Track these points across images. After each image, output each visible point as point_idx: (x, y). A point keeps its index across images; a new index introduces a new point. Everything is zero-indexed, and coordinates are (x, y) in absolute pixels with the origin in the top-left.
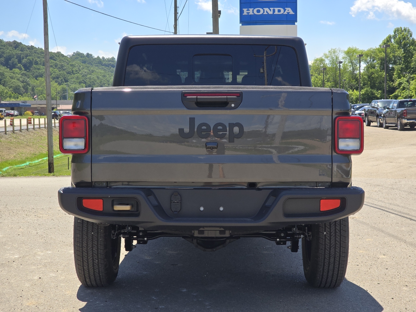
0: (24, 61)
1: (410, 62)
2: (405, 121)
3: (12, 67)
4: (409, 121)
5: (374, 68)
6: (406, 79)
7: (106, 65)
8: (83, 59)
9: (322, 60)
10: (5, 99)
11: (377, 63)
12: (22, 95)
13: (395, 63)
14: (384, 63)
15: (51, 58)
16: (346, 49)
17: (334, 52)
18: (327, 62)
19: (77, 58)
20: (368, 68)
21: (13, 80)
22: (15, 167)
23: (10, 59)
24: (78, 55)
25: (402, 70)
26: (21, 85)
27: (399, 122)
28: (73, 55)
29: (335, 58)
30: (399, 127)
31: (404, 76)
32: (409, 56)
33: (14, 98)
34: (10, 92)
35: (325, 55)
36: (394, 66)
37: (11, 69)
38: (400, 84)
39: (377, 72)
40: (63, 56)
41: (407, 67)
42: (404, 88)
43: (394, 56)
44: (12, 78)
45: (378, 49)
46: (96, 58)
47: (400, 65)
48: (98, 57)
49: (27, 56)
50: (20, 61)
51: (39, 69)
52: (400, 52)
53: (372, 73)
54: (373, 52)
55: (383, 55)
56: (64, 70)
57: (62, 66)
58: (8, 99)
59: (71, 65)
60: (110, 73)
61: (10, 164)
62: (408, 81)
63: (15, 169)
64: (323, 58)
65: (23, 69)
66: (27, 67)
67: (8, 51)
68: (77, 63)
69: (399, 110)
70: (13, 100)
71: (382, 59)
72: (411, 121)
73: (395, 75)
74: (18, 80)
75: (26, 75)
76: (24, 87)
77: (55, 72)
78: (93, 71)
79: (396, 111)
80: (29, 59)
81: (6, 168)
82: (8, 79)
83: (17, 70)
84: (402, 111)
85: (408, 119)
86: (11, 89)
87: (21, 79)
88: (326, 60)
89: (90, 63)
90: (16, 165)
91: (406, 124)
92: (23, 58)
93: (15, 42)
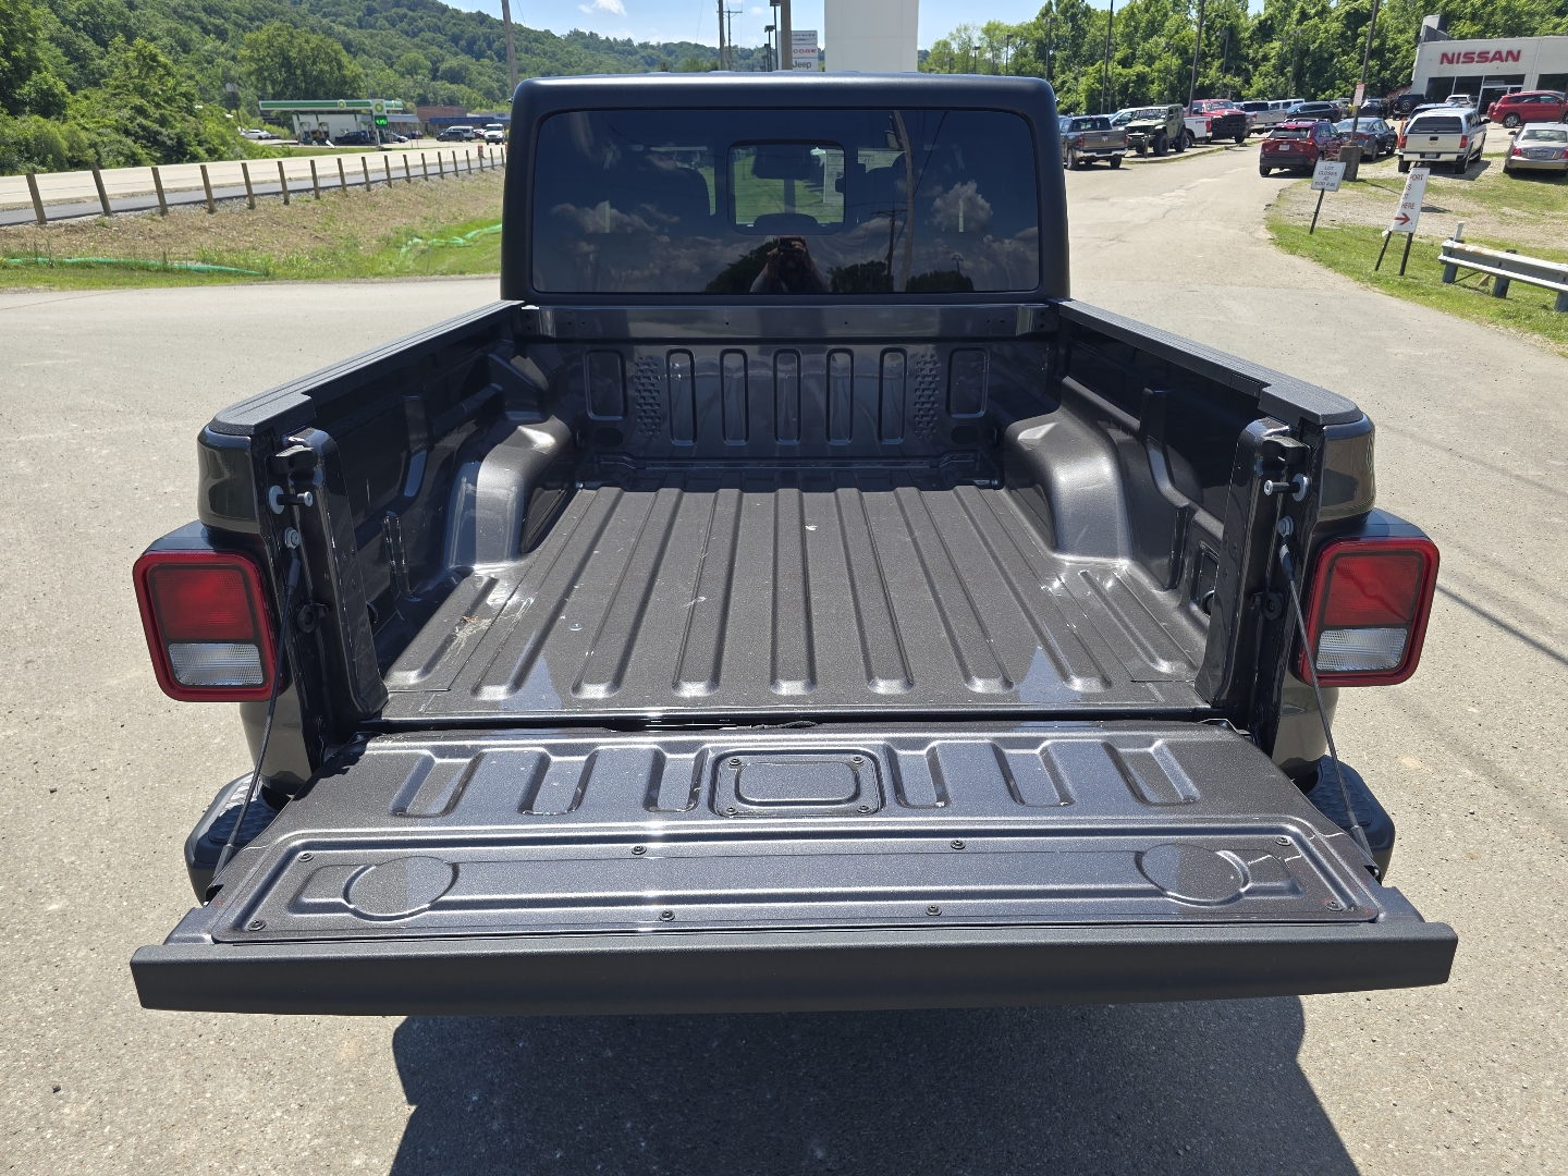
0: (496, 45)
1: (1079, 46)
2: (1080, 154)
3: (479, 56)
4: (1086, 155)
5: (1026, 56)
6: (1072, 75)
7: (619, 52)
8: (585, 41)
9: (946, 44)
10: (474, 108)
11: (1030, 47)
12: (498, 102)
13: (1057, 48)
14: (1042, 49)
15: (536, 40)
16: (984, 25)
17: (966, 29)
18: (955, 47)
19: (576, 40)
20: (1016, 56)
21: (482, 78)
22: (486, 230)
23: (475, 43)
24: (576, 36)
25: (1068, 60)
26: (495, 85)
27: (1070, 157)
28: (569, 36)
29: (967, 40)
30: (1070, 164)
31: (1070, 70)
32: (1079, 36)
33: (487, 107)
34: (479, 98)
35: (951, 34)
36: (1056, 53)
37: (478, 60)
38: (1064, 83)
39: (1030, 61)
40: (554, 37)
41: (1075, 55)
42: (1069, 90)
43: (1057, 36)
44: (480, 74)
45: (1034, 24)
46: (603, 41)
47: (1065, 50)
48: (607, 38)
49: (499, 37)
50: (490, 47)
51: (519, 59)
52: (1066, 29)
53: (1023, 65)
54: (1025, 29)
55: (1040, 34)
56: (557, 60)
57: (554, 54)
58: (478, 108)
59: (568, 52)
60: (626, 65)
61: (478, 226)
62: (1075, 79)
63: (486, 235)
64: (948, 40)
65: (496, 59)
66: (501, 55)
67: (472, 29)
68: (577, 47)
69: (1072, 135)
70: (484, 110)
71: (1039, 42)
72: (1089, 154)
73: (1057, 70)
74: (490, 77)
75: (501, 69)
76: (499, 90)
77: (544, 65)
78: (601, 63)
79: (1066, 137)
80: (502, 43)
81: (474, 233)
82: (474, 75)
83: (486, 61)
84: (1077, 137)
85: (1085, 152)
86: (481, 93)
87: (494, 76)
88: (952, 42)
89: (595, 49)
90: (487, 227)
91: (1081, 159)
92: (494, 41)
93: (479, 13)
